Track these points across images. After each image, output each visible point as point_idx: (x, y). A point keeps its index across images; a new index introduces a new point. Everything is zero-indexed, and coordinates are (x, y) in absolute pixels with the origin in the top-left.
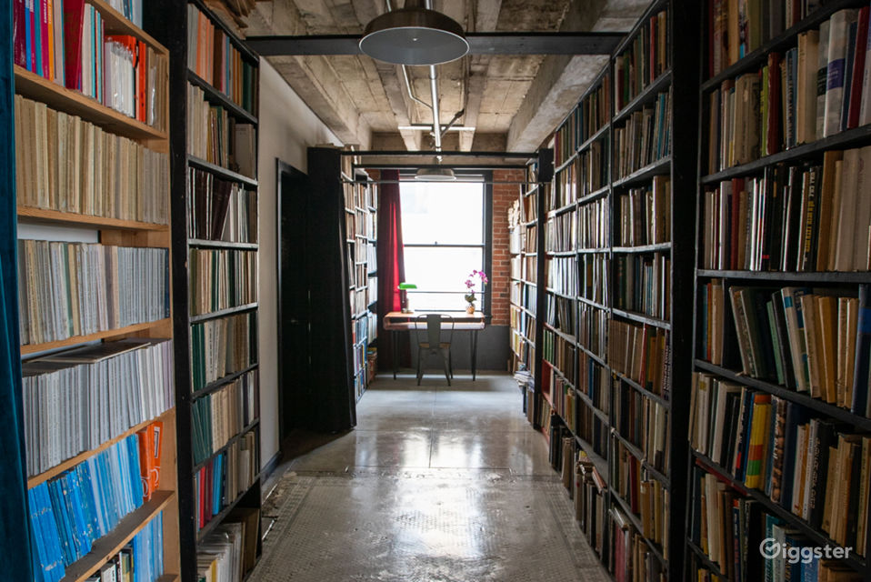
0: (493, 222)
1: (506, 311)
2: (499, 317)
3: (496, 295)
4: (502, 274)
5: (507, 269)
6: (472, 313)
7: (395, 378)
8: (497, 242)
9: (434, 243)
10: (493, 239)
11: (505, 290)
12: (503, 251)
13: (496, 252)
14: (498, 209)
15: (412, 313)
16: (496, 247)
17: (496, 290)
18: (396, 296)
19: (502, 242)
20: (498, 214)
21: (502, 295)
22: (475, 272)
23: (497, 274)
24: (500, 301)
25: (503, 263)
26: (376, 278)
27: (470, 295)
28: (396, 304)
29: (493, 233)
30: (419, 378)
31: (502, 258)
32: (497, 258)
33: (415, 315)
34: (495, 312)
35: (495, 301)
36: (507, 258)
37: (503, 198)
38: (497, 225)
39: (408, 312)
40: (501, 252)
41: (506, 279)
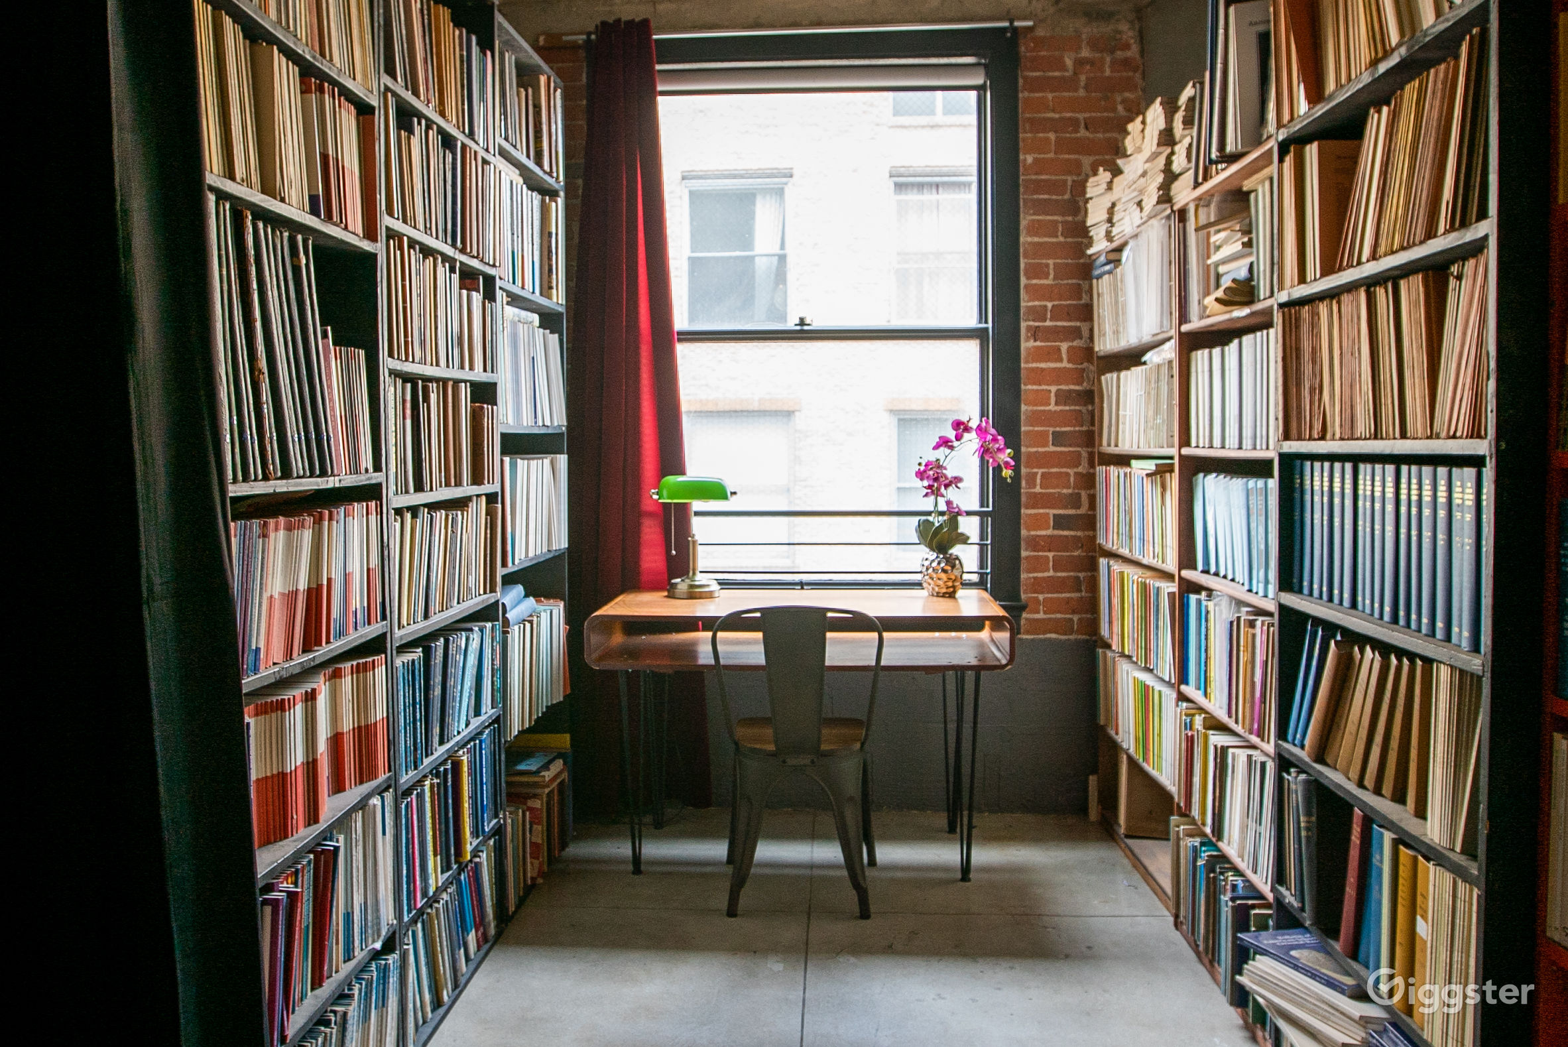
0: (1023, 239)
1: (1076, 585)
2: (1050, 606)
3: (1039, 522)
4: (1058, 439)
5: (1078, 418)
6: (951, 595)
7: (637, 859)
8: (1040, 314)
9: (791, 324)
10: (1025, 303)
11: (1075, 501)
12: (1064, 346)
13: (1039, 355)
14: (1039, 187)
15: (710, 596)
16: (1035, 333)
17: (1038, 501)
18: (650, 531)
19: (1057, 314)
20: (1042, 207)
21: (1060, 522)
22: (961, 427)
23: (1040, 439)
24: (1051, 543)
25: (1062, 397)
26: (563, 460)
27: (937, 521)
28: (651, 559)
29: (1023, 281)
30: (740, 856)
31: (1058, 376)
32: (1039, 376)
33: (722, 605)
34: (1037, 586)
35: (1034, 543)
36: (1079, 376)
37: (1061, 145)
38: (1039, 250)
39: (694, 594)
40: (1055, 354)
41: (1075, 461)
